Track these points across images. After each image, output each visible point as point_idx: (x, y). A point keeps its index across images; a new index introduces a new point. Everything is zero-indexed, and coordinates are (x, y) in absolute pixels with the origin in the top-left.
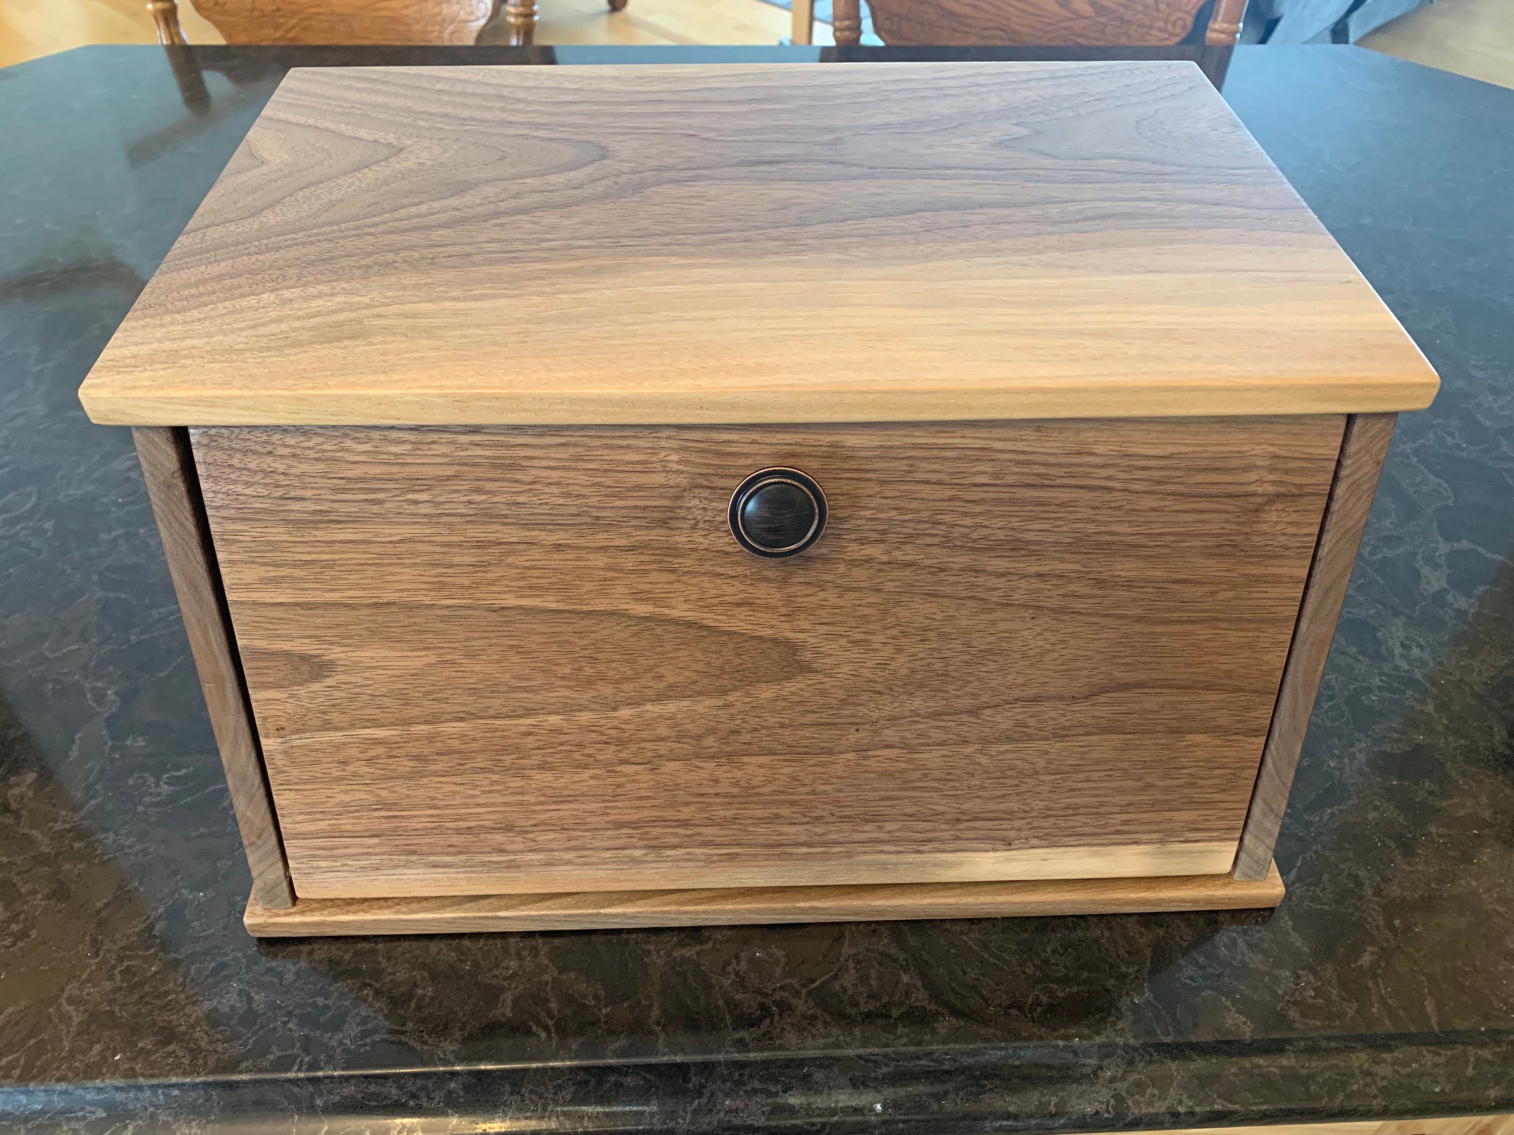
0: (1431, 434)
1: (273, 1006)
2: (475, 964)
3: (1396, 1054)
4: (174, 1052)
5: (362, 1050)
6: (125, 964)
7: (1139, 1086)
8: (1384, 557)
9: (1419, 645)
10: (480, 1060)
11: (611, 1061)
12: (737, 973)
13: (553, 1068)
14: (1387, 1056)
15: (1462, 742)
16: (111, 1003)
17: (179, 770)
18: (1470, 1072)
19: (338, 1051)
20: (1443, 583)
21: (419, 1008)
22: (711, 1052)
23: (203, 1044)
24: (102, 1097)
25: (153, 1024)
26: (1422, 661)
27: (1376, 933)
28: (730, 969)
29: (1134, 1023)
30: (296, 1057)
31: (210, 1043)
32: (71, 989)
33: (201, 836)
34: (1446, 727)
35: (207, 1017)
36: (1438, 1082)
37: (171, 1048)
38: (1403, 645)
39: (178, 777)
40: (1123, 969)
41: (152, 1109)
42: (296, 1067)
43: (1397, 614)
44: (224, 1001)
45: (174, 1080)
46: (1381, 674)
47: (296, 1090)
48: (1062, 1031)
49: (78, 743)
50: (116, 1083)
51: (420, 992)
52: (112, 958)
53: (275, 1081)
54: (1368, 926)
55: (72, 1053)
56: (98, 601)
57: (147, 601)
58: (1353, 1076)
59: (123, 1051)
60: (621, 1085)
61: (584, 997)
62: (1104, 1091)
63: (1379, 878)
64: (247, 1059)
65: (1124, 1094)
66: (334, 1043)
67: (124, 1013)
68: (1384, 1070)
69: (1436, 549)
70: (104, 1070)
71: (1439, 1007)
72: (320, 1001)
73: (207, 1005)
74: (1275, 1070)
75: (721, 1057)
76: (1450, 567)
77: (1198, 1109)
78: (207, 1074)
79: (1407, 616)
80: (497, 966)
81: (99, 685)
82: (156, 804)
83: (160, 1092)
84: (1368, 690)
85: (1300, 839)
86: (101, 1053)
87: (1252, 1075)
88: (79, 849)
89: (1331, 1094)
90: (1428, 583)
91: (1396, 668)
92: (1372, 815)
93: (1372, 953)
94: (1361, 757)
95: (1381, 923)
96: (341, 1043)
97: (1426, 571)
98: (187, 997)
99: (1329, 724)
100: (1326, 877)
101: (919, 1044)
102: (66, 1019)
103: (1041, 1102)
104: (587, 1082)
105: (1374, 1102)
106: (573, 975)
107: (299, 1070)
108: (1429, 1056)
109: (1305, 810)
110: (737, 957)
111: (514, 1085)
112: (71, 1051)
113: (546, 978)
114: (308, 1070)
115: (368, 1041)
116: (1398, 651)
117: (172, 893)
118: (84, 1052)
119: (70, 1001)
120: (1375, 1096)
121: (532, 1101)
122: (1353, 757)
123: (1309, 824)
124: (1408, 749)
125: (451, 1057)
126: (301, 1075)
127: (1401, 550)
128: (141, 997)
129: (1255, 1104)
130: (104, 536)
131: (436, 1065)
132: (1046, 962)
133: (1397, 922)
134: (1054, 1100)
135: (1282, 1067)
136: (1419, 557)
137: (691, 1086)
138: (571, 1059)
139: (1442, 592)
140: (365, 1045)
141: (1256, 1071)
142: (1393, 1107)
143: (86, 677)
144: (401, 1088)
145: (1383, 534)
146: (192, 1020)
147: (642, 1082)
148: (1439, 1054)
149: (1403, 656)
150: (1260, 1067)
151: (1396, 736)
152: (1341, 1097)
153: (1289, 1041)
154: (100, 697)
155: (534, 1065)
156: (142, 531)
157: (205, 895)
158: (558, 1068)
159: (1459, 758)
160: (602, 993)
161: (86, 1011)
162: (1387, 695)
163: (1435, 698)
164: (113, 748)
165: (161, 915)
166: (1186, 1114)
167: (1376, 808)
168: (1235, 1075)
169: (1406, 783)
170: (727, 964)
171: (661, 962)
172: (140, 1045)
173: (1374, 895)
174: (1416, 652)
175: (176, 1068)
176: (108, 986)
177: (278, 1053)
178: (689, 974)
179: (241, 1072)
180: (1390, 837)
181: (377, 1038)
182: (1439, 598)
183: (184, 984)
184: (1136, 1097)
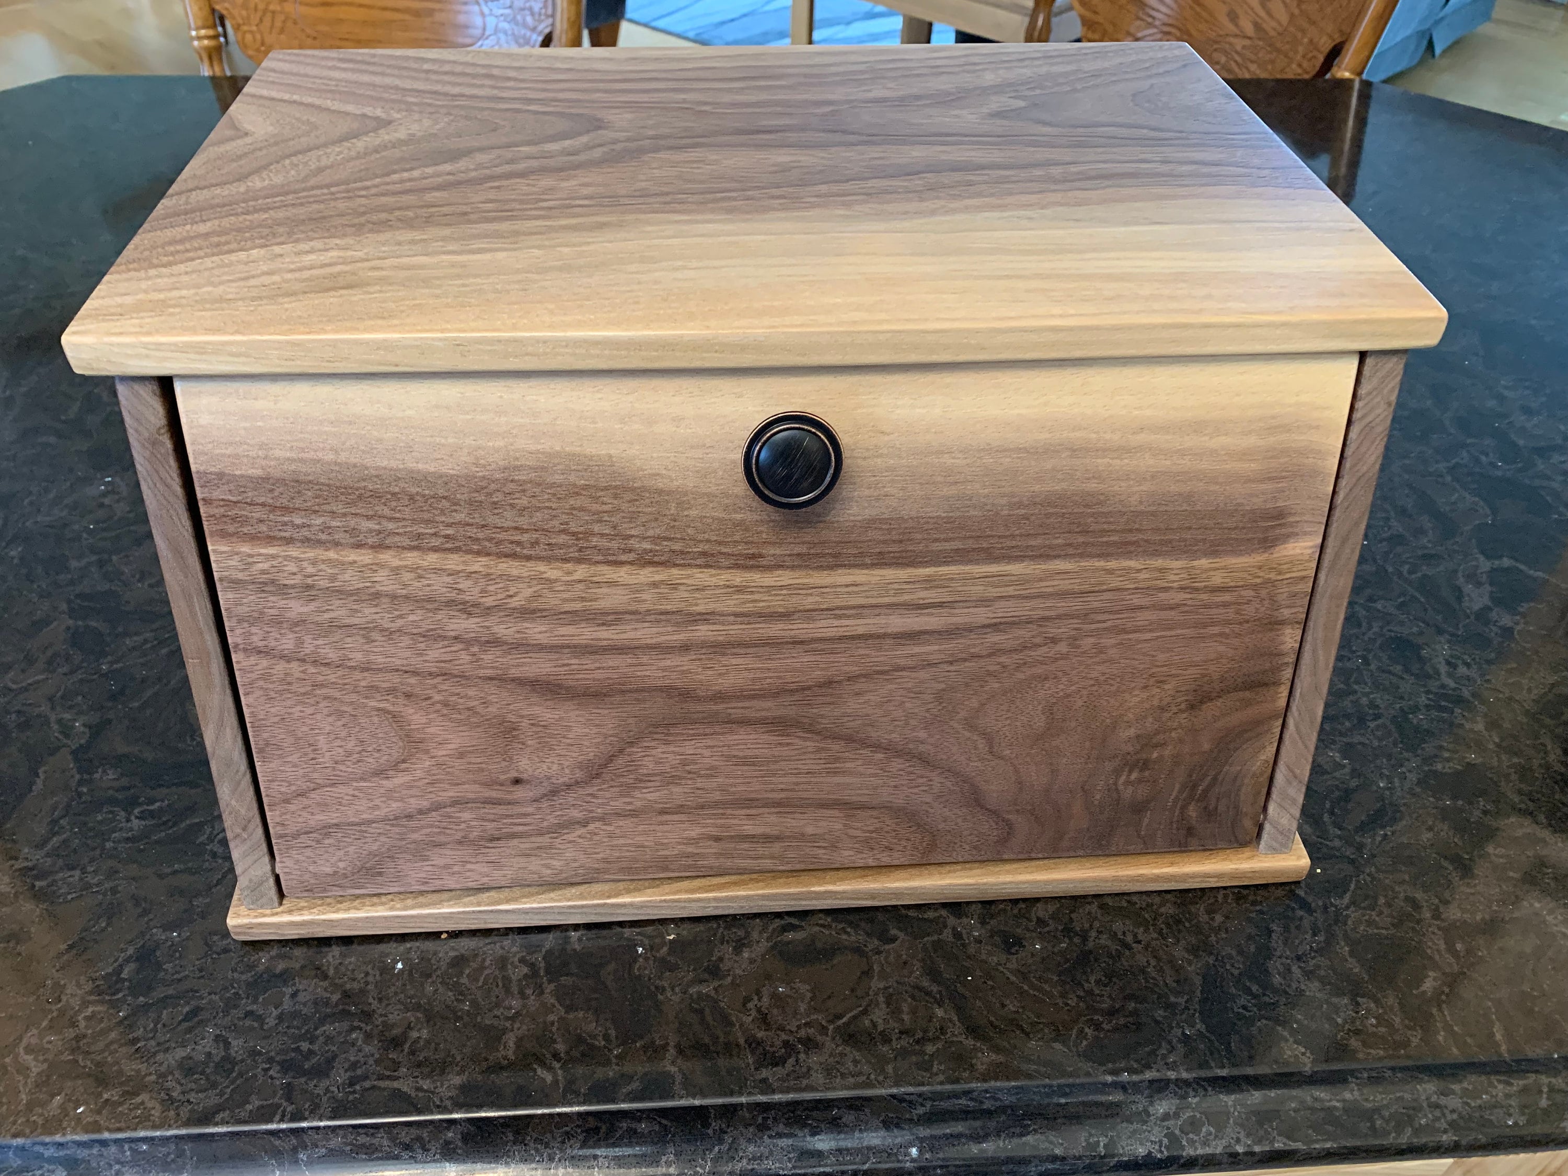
0: (1465, 454)
1: (254, 1053)
2: (474, 1003)
3: (1465, 1085)
4: (143, 1103)
5: (351, 1098)
6: (90, 1009)
7: (1193, 1125)
8: (1425, 576)
9: (1465, 663)
10: (480, 1107)
11: (624, 1106)
12: (759, 1010)
13: (559, 1114)
14: (1456, 1087)
15: (1515, 760)
16: (73, 1051)
17: (152, 804)
18: (1544, 1103)
19: (325, 1099)
20: (1486, 601)
21: (413, 1052)
22: (732, 1094)
23: (174, 1094)
24: (61, 1153)
25: (121, 1072)
26: (1468, 678)
27: (1437, 957)
28: (750, 1005)
29: (1186, 1056)
30: (278, 1106)
31: (183, 1093)
32: (31, 1037)
33: (175, 872)
34: (1498, 746)
35: (180, 1065)
36: (1510, 1115)
37: (139, 1100)
38: (1448, 663)
39: (151, 811)
40: (1172, 999)
41: (117, 1167)
42: (278, 1117)
43: (1440, 632)
44: (199, 1048)
45: (142, 1134)
46: (1429, 692)
47: (277, 1143)
48: (1110, 1065)
49: (42, 776)
50: (77, 1138)
51: (414, 1034)
52: (76, 1003)
53: (255, 1133)
54: (1429, 951)
55: (30, 1107)
56: (68, 628)
57: (120, 629)
58: (1421, 1109)
59: (86, 1103)
60: (635, 1132)
61: (594, 1037)
62: (1156, 1130)
63: (1437, 901)
64: (224, 1110)
65: (1177, 1132)
66: (320, 1091)
67: (89, 1063)
68: (1453, 1102)
69: (1477, 567)
70: (65, 1124)
71: (1509, 1035)
72: (305, 1046)
73: (180, 1053)
74: (1338, 1104)
75: (743, 1100)
76: (1491, 584)
77: (1257, 1149)
78: (178, 1128)
79: (1452, 635)
80: (497, 1005)
81: (67, 716)
82: (128, 840)
83: (126, 1147)
84: (1415, 709)
85: (1352, 862)
86: (62, 1107)
87: (1313, 1109)
88: (41, 888)
89: (1399, 1128)
90: (1471, 600)
91: (1443, 686)
92: (1426, 836)
93: (1435, 979)
94: (1413, 777)
95: (1443, 946)
96: (327, 1090)
97: (1468, 588)
98: (159, 1044)
99: (1375, 743)
100: (1382, 900)
101: (957, 1081)
102: (23, 1070)
103: (1089, 1144)
104: (597, 1130)
105: (1445, 1137)
106: (581, 1014)
107: (282, 1120)
108: (1500, 1087)
109: (1356, 832)
110: (758, 993)
111: (517, 1133)
112: (28, 1104)
113: (551, 1018)
114: (292, 1120)
115: (358, 1087)
116: (1443, 669)
117: (143, 934)
118: (43, 1105)
119: (29, 1050)
120: (1445, 1131)
121: (537, 1150)
122: (1403, 777)
123: (1361, 847)
124: (1459, 767)
125: (448, 1103)
126: (284, 1126)
127: (1441, 568)
128: (108, 1046)
129: (1317, 1141)
130: (74, 564)
131: (432, 1113)
132: (1090, 993)
133: (1459, 946)
134: (1103, 1141)
135: (1344, 1101)
136: (1460, 574)
137: (710, 1131)
138: (579, 1104)
139: (1488, 609)
140: (354, 1092)
141: (1317, 1105)
142: (1464, 1142)
143: (53, 708)
144: (393, 1139)
145: (1422, 551)
146: (163, 1069)
147: (657, 1128)
148: (1511, 1085)
149: (1450, 675)
150: (1322, 1100)
151: (1447, 755)
152: (1409, 1131)
153: (1352, 1072)
154: (66, 731)
155: (539, 1112)
156: (114, 558)
157: (179, 935)
158: (566, 1114)
159: (1514, 777)
160: (613, 1033)
161: (45, 1060)
162: (1434, 713)
163: (1486, 715)
164: (81, 783)
165: (131, 956)
166: (1246, 1154)
167: (1430, 829)
168: (1296, 1111)
169: (1460, 802)
170: (747, 1000)
171: (676, 999)
172: (105, 1096)
173: (1433, 918)
174: (1462, 670)
175: (145, 1121)
176: (70, 1033)
177: (257, 1103)
178: (707, 1011)
179: (216, 1124)
180: (1446, 858)
181: (367, 1084)
182: (1482, 616)
183: (155, 1030)
184: (1191, 1136)
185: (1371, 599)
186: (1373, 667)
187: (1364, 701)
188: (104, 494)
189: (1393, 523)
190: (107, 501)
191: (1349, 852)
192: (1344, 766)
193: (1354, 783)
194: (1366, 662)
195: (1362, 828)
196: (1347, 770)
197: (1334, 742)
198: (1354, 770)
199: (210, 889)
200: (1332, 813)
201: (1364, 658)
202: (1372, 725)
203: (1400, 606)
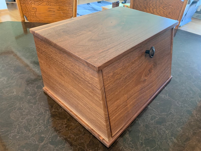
0: (196, 82)
8: (191, 100)
9: (198, 115)
17: (2, 130)
39: (2, 131)
46: (193, 119)
69: (199, 99)
85: (183, 147)
91: (195, 118)
94: (192, 133)
99: (186, 127)
109: (184, 142)
116: (195, 115)
122: (190, 133)
123: (185, 145)
127: (194, 99)
136: (197, 100)
145: (191, 97)
156: (3, 90)
162: (194, 122)
174: (198, 116)
185: (184, 104)
186: (185, 115)
187: (184, 120)
188: (3, 80)
189: (187, 92)
190: (3, 81)
191: (183, 145)
192: (181, 131)
193: (183, 134)
194: (184, 114)
195: (185, 142)
196: (182, 131)
197: (180, 127)
198: (183, 132)
199: (9, 145)
200: (180, 138)
201: (184, 113)
202: (185, 124)
203: (188, 105)
